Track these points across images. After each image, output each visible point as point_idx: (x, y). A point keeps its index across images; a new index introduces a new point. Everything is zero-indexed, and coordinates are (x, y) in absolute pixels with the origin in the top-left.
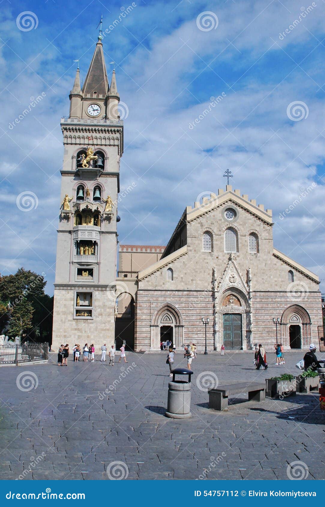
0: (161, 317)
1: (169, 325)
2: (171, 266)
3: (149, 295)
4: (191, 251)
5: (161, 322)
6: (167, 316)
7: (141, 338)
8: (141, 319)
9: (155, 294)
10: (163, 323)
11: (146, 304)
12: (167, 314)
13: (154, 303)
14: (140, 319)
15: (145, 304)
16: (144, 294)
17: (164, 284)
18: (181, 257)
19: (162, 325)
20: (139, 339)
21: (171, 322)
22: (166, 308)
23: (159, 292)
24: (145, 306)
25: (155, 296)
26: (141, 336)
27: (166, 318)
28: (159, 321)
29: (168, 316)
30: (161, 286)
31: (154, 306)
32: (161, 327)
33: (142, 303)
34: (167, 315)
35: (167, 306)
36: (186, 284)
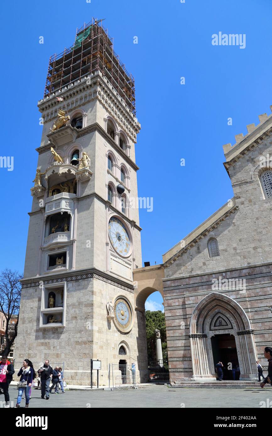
0: (208, 320)
1: (226, 332)
2: (214, 234)
3: (182, 286)
4: (242, 203)
5: (210, 328)
6: (219, 317)
7: (175, 359)
8: (173, 325)
9: (191, 283)
10: (215, 330)
11: (179, 300)
12: (220, 313)
13: (190, 298)
14: (171, 327)
15: (177, 300)
16: (173, 285)
17: (204, 264)
18: (227, 218)
19: (211, 334)
20: (173, 361)
21: (230, 326)
22: (214, 303)
23: (198, 278)
24: (177, 304)
25: (191, 286)
26: (174, 356)
27: (218, 321)
28: (207, 327)
29: (221, 316)
30: (201, 267)
31: (191, 302)
32: (213, 337)
33: (172, 299)
34: (219, 315)
35: (215, 299)
36: (245, 257)
